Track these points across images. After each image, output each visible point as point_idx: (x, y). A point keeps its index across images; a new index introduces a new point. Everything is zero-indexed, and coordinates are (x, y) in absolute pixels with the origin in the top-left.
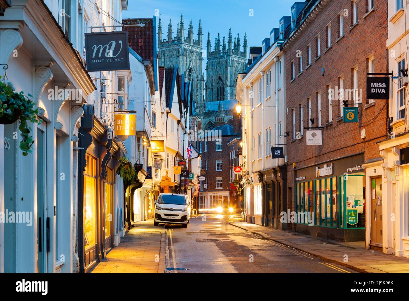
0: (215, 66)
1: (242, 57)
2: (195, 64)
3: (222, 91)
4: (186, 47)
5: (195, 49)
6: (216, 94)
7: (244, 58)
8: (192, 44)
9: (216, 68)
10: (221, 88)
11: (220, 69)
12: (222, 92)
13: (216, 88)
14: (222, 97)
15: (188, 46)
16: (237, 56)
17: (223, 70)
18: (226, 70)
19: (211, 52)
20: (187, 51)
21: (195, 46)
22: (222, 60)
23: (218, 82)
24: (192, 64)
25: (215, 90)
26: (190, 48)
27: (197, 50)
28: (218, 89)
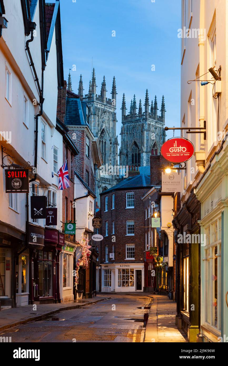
0: (130, 131)
1: (159, 122)
2: (108, 126)
3: (137, 157)
4: (99, 105)
5: (108, 109)
6: (131, 161)
7: (161, 123)
8: (105, 104)
9: (131, 132)
10: (136, 154)
11: (135, 133)
12: (137, 159)
13: (131, 154)
14: (137, 164)
15: (101, 105)
16: (154, 120)
17: (139, 135)
18: (142, 134)
19: (126, 115)
20: (99, 110)
21: (108, 105)
22: (138, 124)
23: (133, 147)
24: (104, 125)
25: (130, 156)
26: (103, 107)
27: (110, 110)
28: (133, 155)
